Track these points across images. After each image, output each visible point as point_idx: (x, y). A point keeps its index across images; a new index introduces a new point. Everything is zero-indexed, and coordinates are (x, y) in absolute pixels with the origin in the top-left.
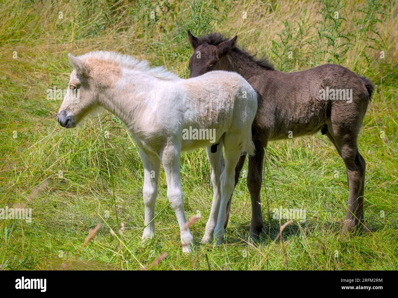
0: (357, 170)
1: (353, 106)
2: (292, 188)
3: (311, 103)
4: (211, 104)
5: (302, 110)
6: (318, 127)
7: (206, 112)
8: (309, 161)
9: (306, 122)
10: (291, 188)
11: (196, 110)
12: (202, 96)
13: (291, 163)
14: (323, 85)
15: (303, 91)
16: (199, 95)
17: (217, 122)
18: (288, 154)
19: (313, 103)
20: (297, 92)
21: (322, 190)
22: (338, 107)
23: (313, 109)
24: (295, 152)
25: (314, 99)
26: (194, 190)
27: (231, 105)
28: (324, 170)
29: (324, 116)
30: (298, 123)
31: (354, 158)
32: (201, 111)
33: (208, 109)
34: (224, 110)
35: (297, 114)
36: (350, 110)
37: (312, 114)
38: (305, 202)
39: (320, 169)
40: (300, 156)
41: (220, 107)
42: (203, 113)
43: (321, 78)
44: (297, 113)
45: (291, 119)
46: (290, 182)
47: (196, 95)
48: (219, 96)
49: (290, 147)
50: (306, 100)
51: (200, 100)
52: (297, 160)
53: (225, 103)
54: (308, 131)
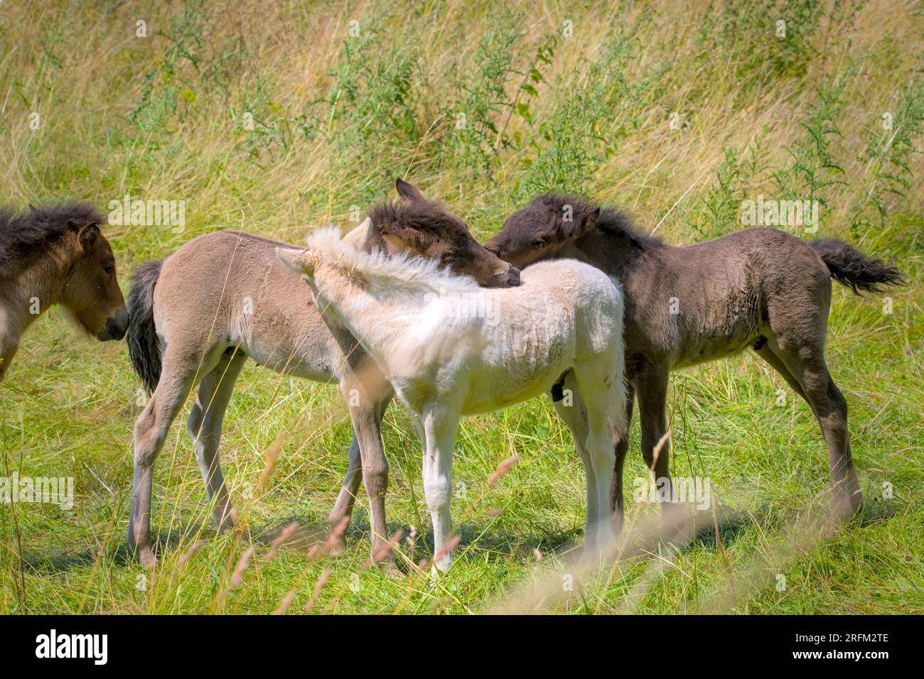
0: (834, 409)
1: (806, 297)
2: (738, 453)
3: (733, 298)
4: (534, 332)
5: (719, 312)
6: (747, 341)
7: (525, 349)
8: (767, 400)
9: (727, 333)
10: (737, 451)
11: (504, 346)
12: (517, 319)
13: (736, 406)
14: (749, 264)
15: (717, 278)
16: (512, 317)
17: (545, 364)
18: (730, 391)
19: (735, 299)
20: (707, 281)
21: (793, 451)
22: (780, 301)
23: (737, 309)
24: (741, 386)
25: (736, 291)
26: (561, 470)
27: (570, 325)
28: (796, 414)
29: (757, 318)
30: (713, 337)
31: (825, 390)
32: (513, 347)
33: (529, 343)
34: (560, 337)
35: (711, 321)
36: (800, 304)
37: (736, 317)
38: (762, 475)
39: (789, 414)
40: (750, 392)
41: (552, 335)
42: (517, 351)
43: (743, 251)
44: (711, 319)
45: (702, 331)
46: (735, 442)
47: (507, 318)
48: (548, 315)
49: (732, 377)
50: (724, 295)
51: (513, 327)
52: (746, 401)
53: (560, 324)
54: (731, 351)
